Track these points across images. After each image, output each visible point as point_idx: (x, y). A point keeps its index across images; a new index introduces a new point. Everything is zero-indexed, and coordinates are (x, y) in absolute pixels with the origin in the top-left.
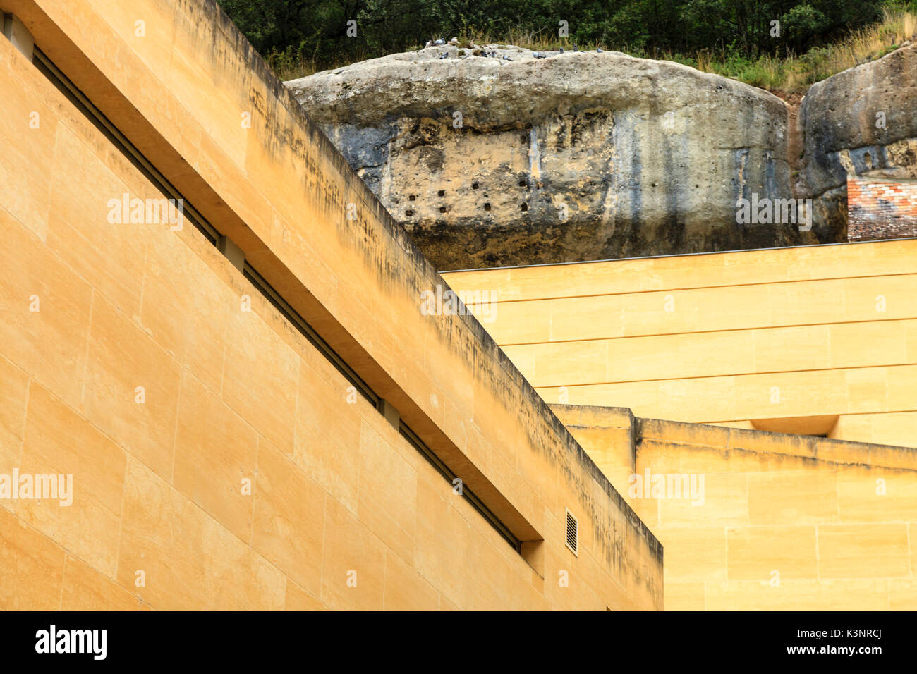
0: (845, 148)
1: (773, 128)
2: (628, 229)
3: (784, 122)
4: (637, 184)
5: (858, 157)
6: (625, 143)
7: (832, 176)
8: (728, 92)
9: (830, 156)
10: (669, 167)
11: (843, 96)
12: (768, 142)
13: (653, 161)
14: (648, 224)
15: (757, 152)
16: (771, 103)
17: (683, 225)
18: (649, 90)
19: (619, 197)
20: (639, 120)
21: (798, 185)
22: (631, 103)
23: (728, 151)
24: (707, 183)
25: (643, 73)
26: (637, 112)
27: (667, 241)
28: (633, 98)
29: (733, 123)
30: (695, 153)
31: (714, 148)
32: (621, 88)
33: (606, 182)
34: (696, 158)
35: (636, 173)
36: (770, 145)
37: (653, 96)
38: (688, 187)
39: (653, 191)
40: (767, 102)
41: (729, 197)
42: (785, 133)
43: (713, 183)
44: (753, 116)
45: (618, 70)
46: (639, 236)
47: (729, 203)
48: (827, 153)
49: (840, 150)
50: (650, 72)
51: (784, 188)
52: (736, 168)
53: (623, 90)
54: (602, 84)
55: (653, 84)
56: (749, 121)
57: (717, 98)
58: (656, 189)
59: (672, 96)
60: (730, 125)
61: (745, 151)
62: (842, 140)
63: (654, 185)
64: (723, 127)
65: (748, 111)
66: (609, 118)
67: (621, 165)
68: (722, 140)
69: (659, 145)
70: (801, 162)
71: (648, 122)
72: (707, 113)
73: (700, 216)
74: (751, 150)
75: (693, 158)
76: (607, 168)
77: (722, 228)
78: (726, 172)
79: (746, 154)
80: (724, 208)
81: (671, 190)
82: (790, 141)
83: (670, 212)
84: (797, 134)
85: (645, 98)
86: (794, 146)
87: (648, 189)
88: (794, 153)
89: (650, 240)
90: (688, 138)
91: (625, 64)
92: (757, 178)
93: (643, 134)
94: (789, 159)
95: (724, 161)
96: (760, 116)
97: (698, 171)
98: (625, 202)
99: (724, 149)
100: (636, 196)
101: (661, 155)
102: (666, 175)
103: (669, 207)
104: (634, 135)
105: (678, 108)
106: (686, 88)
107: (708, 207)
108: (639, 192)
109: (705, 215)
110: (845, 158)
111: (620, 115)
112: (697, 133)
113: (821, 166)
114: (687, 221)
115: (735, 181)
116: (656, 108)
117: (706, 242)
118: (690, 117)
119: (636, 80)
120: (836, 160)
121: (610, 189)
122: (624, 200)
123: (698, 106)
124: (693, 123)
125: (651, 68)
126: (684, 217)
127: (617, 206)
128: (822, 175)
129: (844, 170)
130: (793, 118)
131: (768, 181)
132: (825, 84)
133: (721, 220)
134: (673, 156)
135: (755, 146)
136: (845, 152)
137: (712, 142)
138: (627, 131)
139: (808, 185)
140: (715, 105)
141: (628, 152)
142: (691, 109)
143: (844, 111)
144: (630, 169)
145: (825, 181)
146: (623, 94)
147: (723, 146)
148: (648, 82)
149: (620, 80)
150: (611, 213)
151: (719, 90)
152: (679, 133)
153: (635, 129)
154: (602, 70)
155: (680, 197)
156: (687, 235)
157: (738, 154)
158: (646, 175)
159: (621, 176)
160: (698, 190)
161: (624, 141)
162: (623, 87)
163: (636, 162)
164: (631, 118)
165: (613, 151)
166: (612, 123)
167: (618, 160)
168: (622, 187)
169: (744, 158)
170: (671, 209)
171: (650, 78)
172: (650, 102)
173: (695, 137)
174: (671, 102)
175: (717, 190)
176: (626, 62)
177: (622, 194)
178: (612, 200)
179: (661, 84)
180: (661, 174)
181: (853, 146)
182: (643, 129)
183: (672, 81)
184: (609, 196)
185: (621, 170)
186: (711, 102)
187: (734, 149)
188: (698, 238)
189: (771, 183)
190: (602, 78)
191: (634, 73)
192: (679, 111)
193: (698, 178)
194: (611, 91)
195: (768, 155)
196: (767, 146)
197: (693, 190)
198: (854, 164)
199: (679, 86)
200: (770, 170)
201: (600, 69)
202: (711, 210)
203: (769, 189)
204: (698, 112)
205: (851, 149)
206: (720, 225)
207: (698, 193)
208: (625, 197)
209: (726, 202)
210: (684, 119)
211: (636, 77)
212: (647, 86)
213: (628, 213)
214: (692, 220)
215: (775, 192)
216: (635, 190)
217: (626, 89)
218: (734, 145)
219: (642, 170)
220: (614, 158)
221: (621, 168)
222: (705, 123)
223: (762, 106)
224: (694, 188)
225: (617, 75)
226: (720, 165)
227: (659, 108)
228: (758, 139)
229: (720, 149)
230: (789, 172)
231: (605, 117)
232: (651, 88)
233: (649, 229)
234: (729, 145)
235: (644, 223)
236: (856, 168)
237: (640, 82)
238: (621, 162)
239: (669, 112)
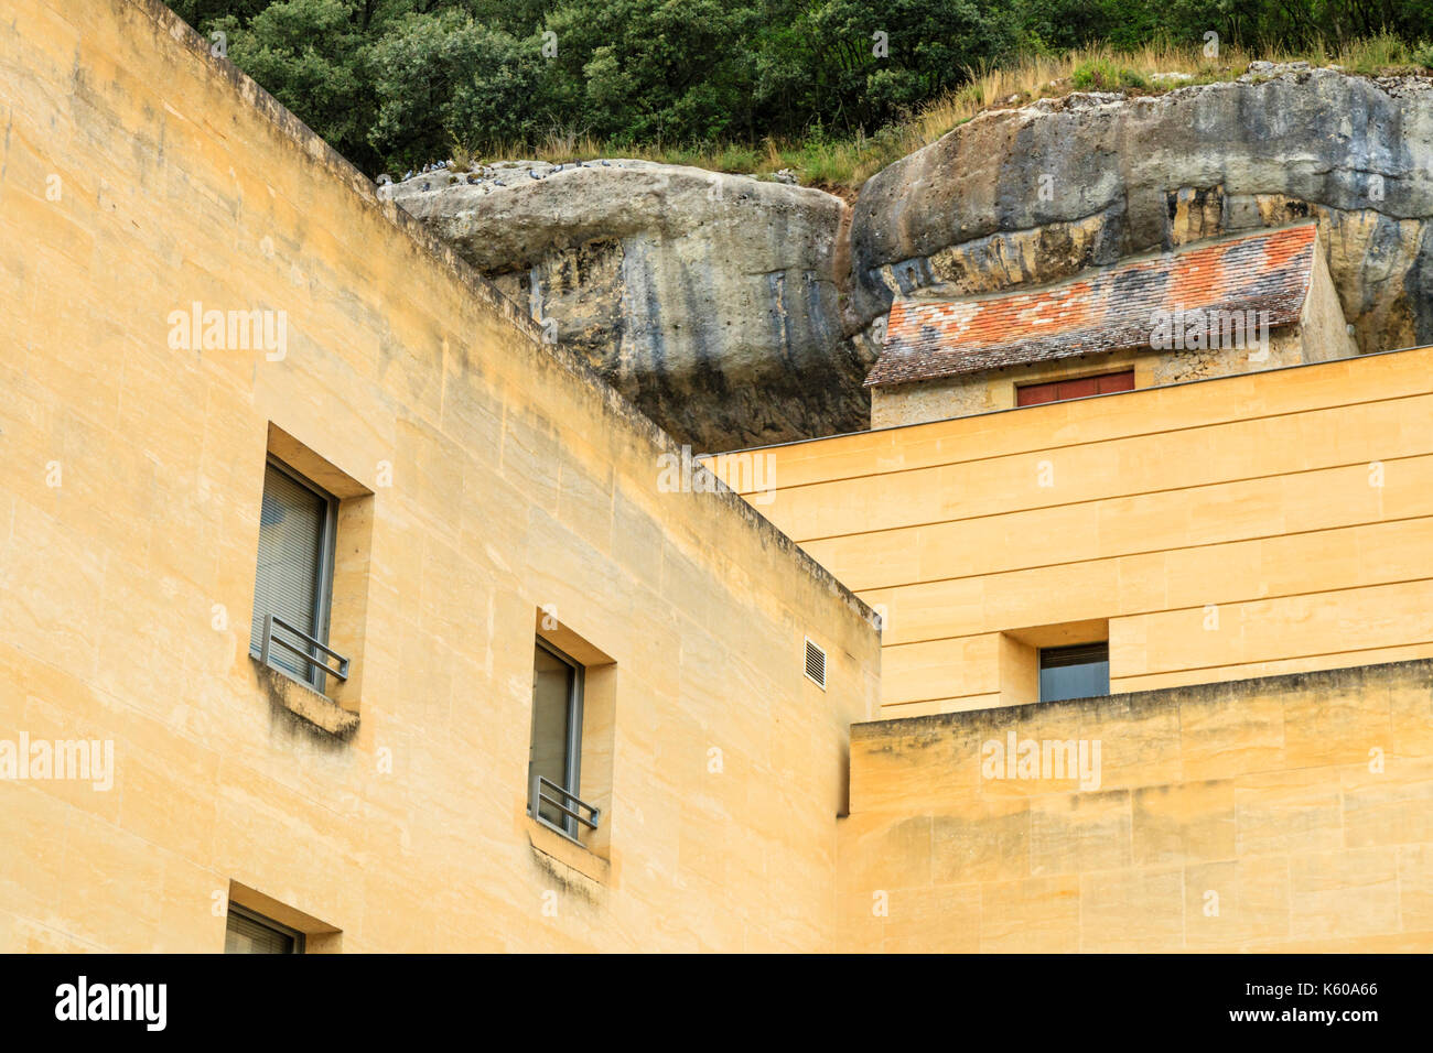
0: (886, 263)
1: (813, 242)
2: (655, 383)
3: (832, 231)
4: (656, 327)
5: (901, 272)
6: (636, 277)
7: (878, 299)
8: (753, 203)
9: (871, 274)
10: (691, 303)
11: (888, 194)
12: (808, 261)
13: (671, 298)
14: (677, 375)
15: (795, 274)
16: (815, 209)
17: (720, 374)
18: (655, 210)
19: (636, 345)
20: (650, 247)
21: (847, 311)
22: (638, 228)
23: (760, 277)
24: (741, 319)
25: (648, 189)
26: (648, 238)
27: (709, 392)
28: (638, 221)
29: (761, 241)
30: (720, 282)
31: (743, 274)
32: (621, 211)
33: (619, 329)
34: (723, 288)
35: (653, 314)
36: (811, 265)
37: (661, 216)
38: (718, 326)
39: (677, 335)
40: (809, 208)
41: (769, 333)
42: (830, 246)
43: (748, 318)
44: (786, 229)
45: (619, 187)
46: (673, 391)
47: (769, 342)
48: (868, 270)
49: (882, 265)
50: (656, 187)
51: (833, 316)
52: (772, 297)
53: (624, 213)
54: (600, 207)
55: (660, 202)
56: (781, 237)
57: (738, 211)
58: (680, 331)
59: (685, 215)
60: (758, 243)
61: (780, 275)
62: (881, 254)
63: (676, 327)
64: (749, 247)
65: (780, 224)
66: (618, 248)
67: (634, 306)
68: (750, 263)
69: (677, 277)
70: (848, 282)
71: (661, 249)
72: (728, 232)
73: (738, 361)
74: (788, 273)
75: (718, 289)
76: (618, 311)
77: (769, 372)
78: (761, 302)
79: (783, 278)
80: (764, 348)
81: (697, 331)
82: (836, 256)
83: (699, 360)
84: (847, 245)
85: (652, 220)
86: (841, 262)
87: (670, 333)
88: (841, 271)
89: (688, 394)
90: (710, 265)
91: (628, 180)
92: (799, 307)
93: (657, 265)
94: (834, 279)
95: (756, 289)
96: (795, 228)
97: (727, 304)
98: (644, 351)
99: (755, 274)
100: (657, 343)
101: (680, 290)
102: (689, 313)
103: (697, 352)
104: (646, 267)
105: (694, 228)
106: (702, 202)
107: (745, 348)
108: (659, 337)
109: (744, 358)
110: (887, 275)
111: (629, 242)
112: (721, 258)
113: (867, 288)
114: (724, 367)
115: (773, 313)
116: (668, 231)
117: (757, 390)
118: (708, 238)
119: (640, 199)
120: (879, 278)
121: (624, 336)
122: (642, 348)
123: (716, 224)
124: (713, 246)
125: (658, 181)
126: (719, 363)
127: (634, 356)
128: (868, 297)
129: (889, 290)
130: (846, 223)
131: (813, 309)
132: (877, 179)
133: (764, 363)
134: (695, 289)
135: (791, 267)
136: (887, 267)
137: (739, 268)
138: (638, 262)
139: (856, 312)
140: (737, 221)
141: (641, 288)
142: (709, 229)
143: (885, 216)
144: (645, 310)
145: (873, 305)
146: (625, 218)
147: (753, 270)
148: (654, 200)
149: (620, 201)
150: (628, 367)
151: (742, 201)
152: (699, 259)
153: (647, 259)
154: (599, 190)
155: (709, 338)
156: (731, 383)
157: (773, 279)
158: (665, 315)
159: (636, 319)
160: (730, 327)
161: (635, 276)
162: (623, 210)
163: (651, 300)
164: (641, 246)
165: (623, 289)
166: (621, 254)
167: (630, 300)
168: (638, 333)
169: (780, 283)
170: (699, 355)
171: (657, 195)
172: (659, 224)
173: (720, 262)
174: (683, 221)
175: (754, 325)
176: (630, 177)
177: (640, 341)
178: (628, 350)
179: (670, 200)
180: (682, 312)
181: (894, 260)
182: (656, 258)
183: (684, 196)
184: (624, 345)
185: (635, 313)
186: (731, 217)
187: (767, 274)
188: (745, 385)
189: (816, 310)
190: (599, 200)
191: (637, 190)
192: (696, 231)
193: (729, 313)
194: (610, 215)
195: (810, 277)
196: (807, 266)
197: (724, 329)
198: (898, 282)
199: (693, 201)
200: (814, 295)
201: (598, 189)
202: (750, 351)
203: (815, 318)
204: (717, 231)
205: (893, 264)
206: (766, 368)
207: (730, 331)
208: (643, 345)
209: (766, 339)
210: (703, 241)
211: (639, 194)
212: (653, 205)
213: (650, 365)
214: (729, 365)
215: (823, 322)
216: (654, 335)
217: (628, 212)
218: (765, 268)
219: (661, 310)
220: (625, 297)
221: (634, 310)
222: (727, 244)
223: (799, 215)
224: (725, 326)
225: (618, 195)
226: (752, 294)
227: (672, 231)
228: (794, 258)
229: (751, 274)
230: (837, 296)
231: (614, 247)
232: (658, 207)
233: (681, 381)
234: (760, 269)
235: (672, 375)
236: (901, 287)
237: (645, 200)
238: (634, 302)
239: (684, 234)
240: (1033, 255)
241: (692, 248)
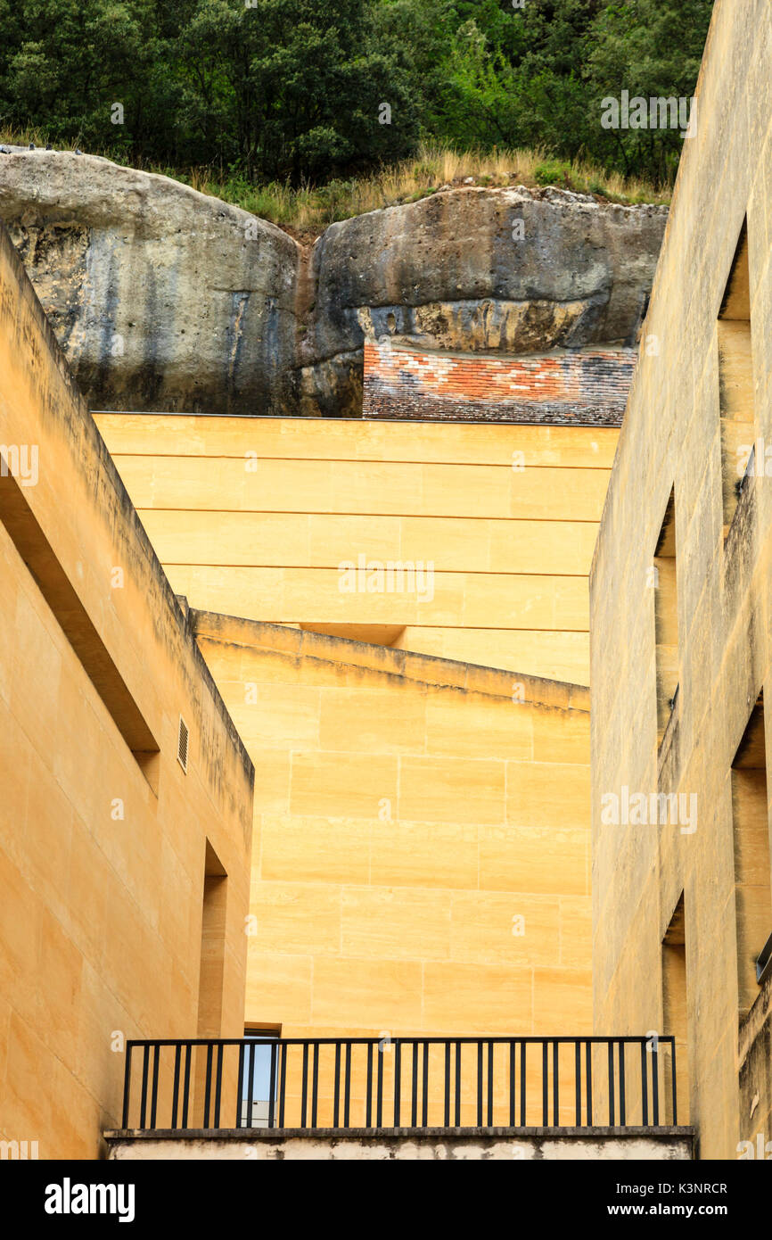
0: (365, 305)
1: (280, 272)
2: (94, 375)
3: (294, 265)
4: (110, 321)
5: (380, 317)
6: (101, 269)
7: (346, 337)
8: (231, 222)
9: (346, 312)
10: (151, 304)
11: (368, 242)
12: (273, 287)
13: (132, 295)
14: (119, 371)
15: (259, 298)
16: (281, 241)
17: (161, 378)
18: (136, 208)
19: (87, 335)
20: (120, 242)
21: (304, 343)
22: (113, 222)
23: (225, 293)
24: (196, 330)
25: (130, 186)
26: (119, 234)
27: (139, 394)
28: (116, 215)
29: (234, 259)
30: (183, 290)
31: (208, 288)
32: (102, 202)
33: (73, 315)
34: (185, 297)
35: (110, 308)
36: (276, 292)
37: (140, 215)
38: (172, 332)
39: (130, 332)
40: (276, 238)
41: (221, 349)
42: (294, 279)
43: (203, 330)
44: (258, 254)
45: (100, 178)
46: (106, 385)
47: (220, 357)
48: (343, 308)
49: (360, 306)
50: (139, 186)
51: (288, 345)
52: (231, 315)
53: (105, 204)
54: (81, 193)
55: (141, 202)
56: (253, 259)
57: (217, 227)
58: (133, 330)
59: (164, 219)
60: (230, 261)
61: (245, 296)
62: (363, 295)
63: (131, 325)
64: (222, 263)
65: (253, 247)
66: (84, 237)
67: (93, 296)
68: (219, 279)
69: (142, 276)
70: (310, 316)
71: (130, 247)
72: (204, 244)
73: (183, 369)
74: (252, 295)
75: (181, 297)
76: (75, 297)
77: (207, 386)
78: (220, 318)
79: (246, 299)
80: (212, 362)
81: (151, 333)
82: (299, 290)
83: (147, 360)
84: (309, 281)
85: (130, 217)
86: (303, 296)
87: (123, 329)
88: (303, 304)
89: (118, 392)
90: (178, 272)
91: (109, 173)
92: (256, 330)
93: (124, 261)
94: (296, 310)
95: (218, 304)
96: (266, 255)
97: (186, 313)
98: (93, 342)
99: (219, 290)
100: (107, 336)
101: (142, 289)
102: (146, 314)
103: (146, 353)
104: (112, 261)
105: (169, 233)
106: (181, 210)
107: (194, 359)
108: (111, 331)
109: (189, 368)
110: (364, 317)
111: (97, 234)
112: (190, 268)
113: (335, 324)
114: (167, 373)
115: (229, 330)
116: (143, 230)
117: (187, 401)
118: (182, 246)
119: (122, 194)
120: (354, 318)
121: (77, 324)
122: (92, 339)
123: (194, 234)
124: (185, 255)
125: (140, 181)
126: (164, 367)
127: (83, 345)
128: (334, 334)
129: (361, 331)
130: (305, 261)
131: (269, 334)
132: (347, 225)
133: (207, 376)
134: (157, 292)
135: (257, 291)
136: (366, 309)
137: (206, 281)
138: (104, 255)
139: (316, 344)
140: (214, 236)
141: (103, 281)
142: (185, 237)
143: (368, 260)
144: (103, 302)
145: (337, 342)
146: (105, 209)
147: (219, 286)
148: (136, 198)
149: (102, 192)
150: (75, 353)
151: (220, 218)
152: (168, 264)
153: (115, 253)
154: (81, 176)
155: (161, 342)
156: (165, 390)
157: (237, 298)
158: (122, 311)
159: (92, 309)
160: (183, 336)
161: (99, 267)
162: (105, 200)
163: (111, 294)
164: (110, 240)
165: (84, 277)
166: (86, 244)
167: (90, 289)
168: (92, 322)
169: (243, 304)
170: (149, 356)
171: (138, 193)
172: (136, 223)
173: (187, 272)
174: (161, 225)
175: (207, 339)
176: (110, 170)
177: (91, 331)
178: (78, 337)
179: (151, 202)
180: (140, 312)
181: (375, 304)
182: (124, 255)
183: (164, 200)
184: (75, 332)
185: (93, 303)
186: (209, 231)
187: (232, 292)
188: (177, 394)
189: (272, 337)
190: (80, 186)
191: (119, 185)
192: (170, 237)
193: (186, 322)
194: (90, 203)
195: (272, 304)
196: (271, 293)
197: (177, 336)
198: (374, 324)
199: (172, 208)
200: (273, 322)
201: (78, 175)
202: (198, 362)
203: (269, 344)
204: (192, 241)
205: (373, 307)
206: (206, 381)
207: (183, 340)
208: (94, 335)
209: (216, 354)
210: (175, 248)
211: (121, 190)
212: (135, 203)
213: (96, 356)
214: (173, 372)
215: (276, 348)
216: (107, 329)
217: (109, 204)
218: (232, 286)
219: (119, 305)
220: (85, 286)
221: (93, 299)
222: (200, 256)
223: (269, 243)
224: (179, 333)
225: (99, 186)
226: (213, 309)
227: (146, 232)
228: (262, 282)
229: (216, 289)
230: (295, 327)
231: (79, 235)
232: (139, 206)
233: (119, 378)
234: (226, 287)
235: (115, 370)
236: (376, 330)
237: (126, 196)
238: (93, 292)
239: (157, 238)
240: (515, 325)
241: (162, 252)
